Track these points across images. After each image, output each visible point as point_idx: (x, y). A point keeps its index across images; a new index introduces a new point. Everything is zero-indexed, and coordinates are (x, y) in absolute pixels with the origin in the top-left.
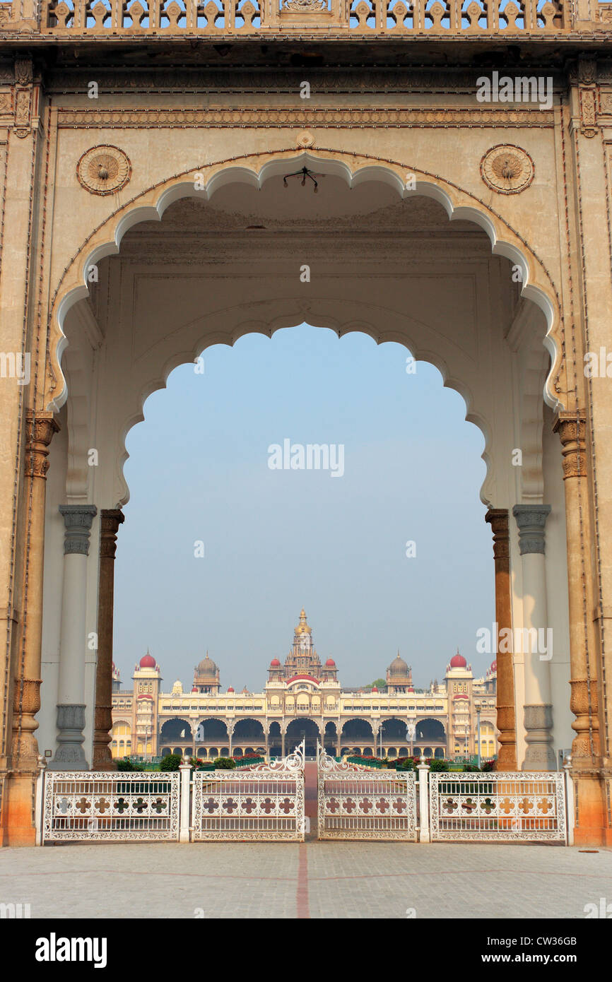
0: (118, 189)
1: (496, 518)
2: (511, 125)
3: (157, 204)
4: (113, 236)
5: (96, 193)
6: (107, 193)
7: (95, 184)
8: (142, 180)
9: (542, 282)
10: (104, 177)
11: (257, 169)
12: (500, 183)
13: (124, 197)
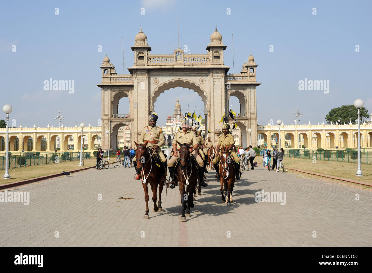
0: (158, 84)
1: (206, 115)
2: (203, 75)
3: (162, 85)
4: (157, 90)
5: (155, 84)
6: (156, 84)
7: (155, 83)
8: (160, 83)
9: (206, 94)
10: (156, 82)
11: (173, 81)
12: (201, 83)
13: (158, 85)
